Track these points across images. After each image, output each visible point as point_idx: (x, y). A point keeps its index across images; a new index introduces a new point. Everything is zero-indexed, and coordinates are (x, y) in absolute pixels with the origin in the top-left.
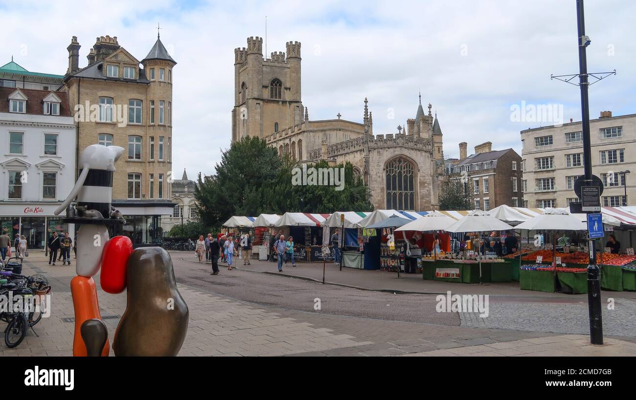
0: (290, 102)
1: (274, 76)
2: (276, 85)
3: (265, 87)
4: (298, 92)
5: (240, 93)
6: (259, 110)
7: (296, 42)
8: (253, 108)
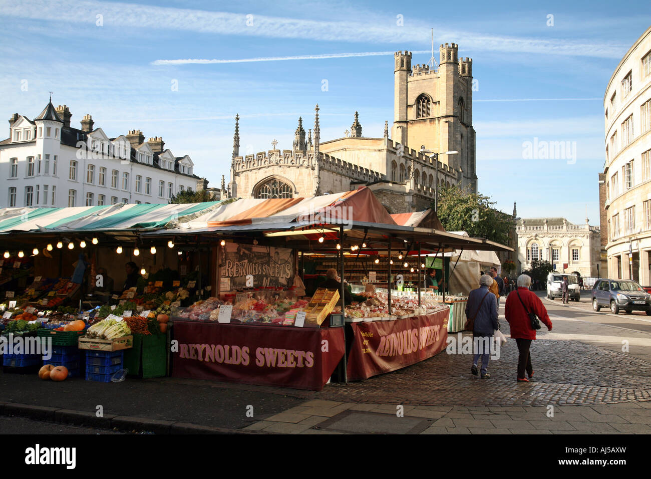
0: (440, 118)
1: (421, 92)
2: (423, 103)
3: (411, 106)
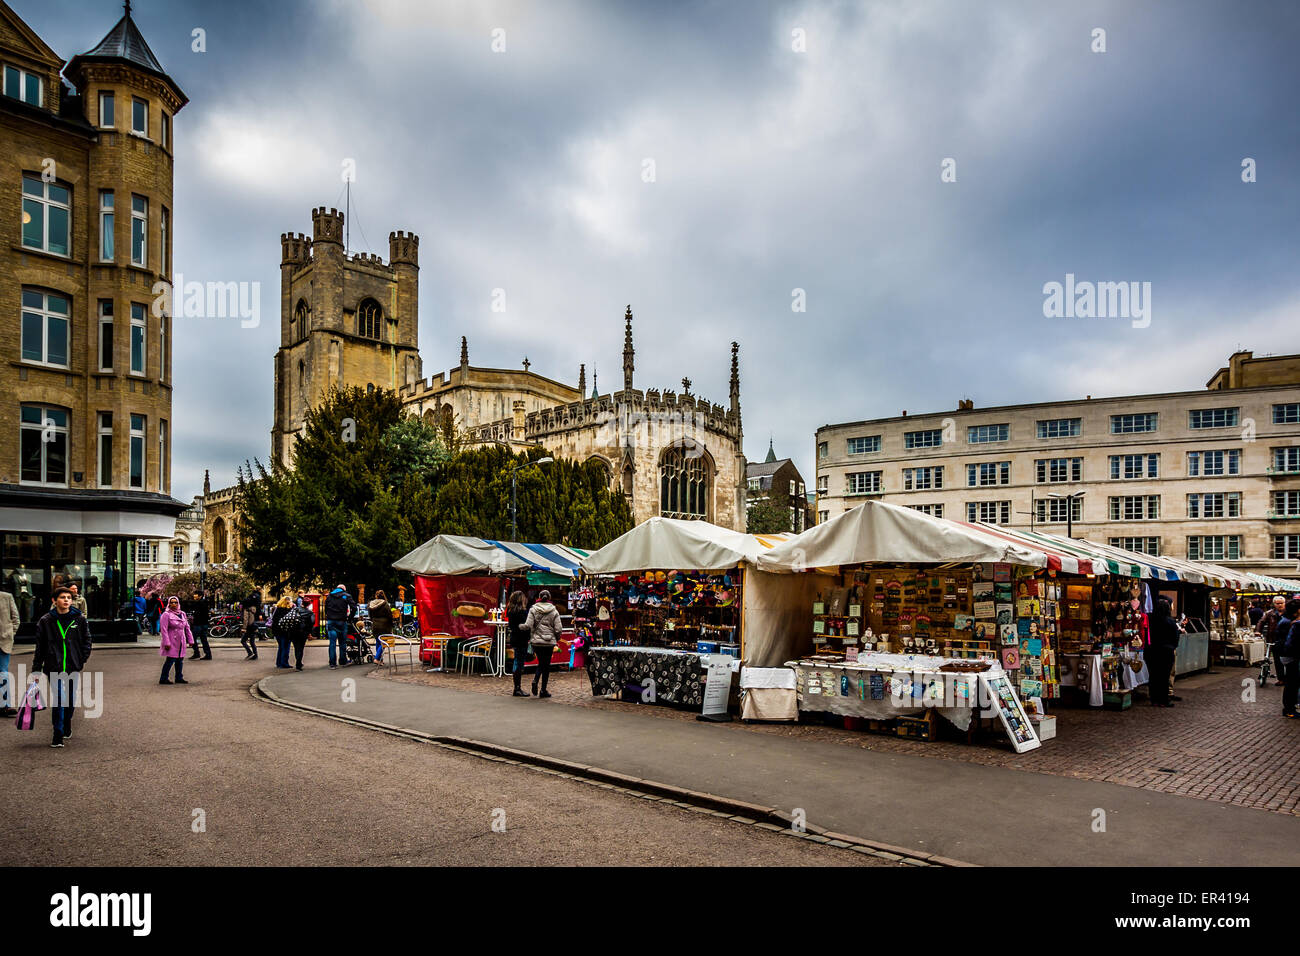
0: (398, 348)
1: (368, 294)
2: (370, 312)
3: (348, 311)
4: (413, 329)
5: (292, 322)
6: (335, 355)
7: (410, 234)
8: (325, 350)
